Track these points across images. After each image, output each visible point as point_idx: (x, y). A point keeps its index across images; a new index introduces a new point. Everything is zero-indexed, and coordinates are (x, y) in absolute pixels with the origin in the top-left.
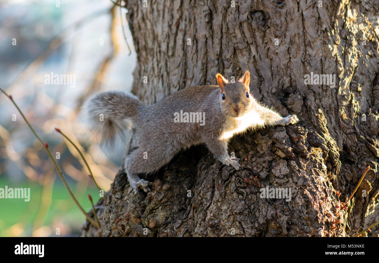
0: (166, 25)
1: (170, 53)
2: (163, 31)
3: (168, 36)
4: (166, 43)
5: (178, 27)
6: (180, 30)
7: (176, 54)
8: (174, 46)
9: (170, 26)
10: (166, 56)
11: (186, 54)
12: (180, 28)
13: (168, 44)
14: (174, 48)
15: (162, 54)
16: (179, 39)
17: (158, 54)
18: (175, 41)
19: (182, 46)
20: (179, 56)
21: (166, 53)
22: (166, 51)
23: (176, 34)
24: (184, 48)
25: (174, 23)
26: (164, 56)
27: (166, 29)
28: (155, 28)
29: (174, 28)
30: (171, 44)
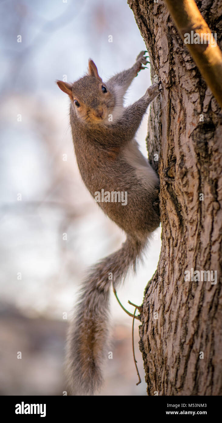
0: (177, 343)
1: (178, 385)
2: (173, 352)
3: (178, 359)
4: (175, 370)
5: (191, 347)
6: (194, 352)
7: (185, 387)
8: (184, 374)
9: (182, 345)
10: (173, 389)
11: (198, 386)
12: (194, 348)
13: (177, 370)
14: (184, 377)
15: (170, 386)
16: (191, 363)
17: (165, 385)
18: (186, 367)
19: (194, 375)
20: (189, 388)
21: (174, 384)
22: (174, 381)
23: (188, 356)
24: (196, 377)
25: (187, 342)
26: (171, 387)
27: (177, 349)
28: (164, 346)
29: (186, 347)
30: (181, 371)
